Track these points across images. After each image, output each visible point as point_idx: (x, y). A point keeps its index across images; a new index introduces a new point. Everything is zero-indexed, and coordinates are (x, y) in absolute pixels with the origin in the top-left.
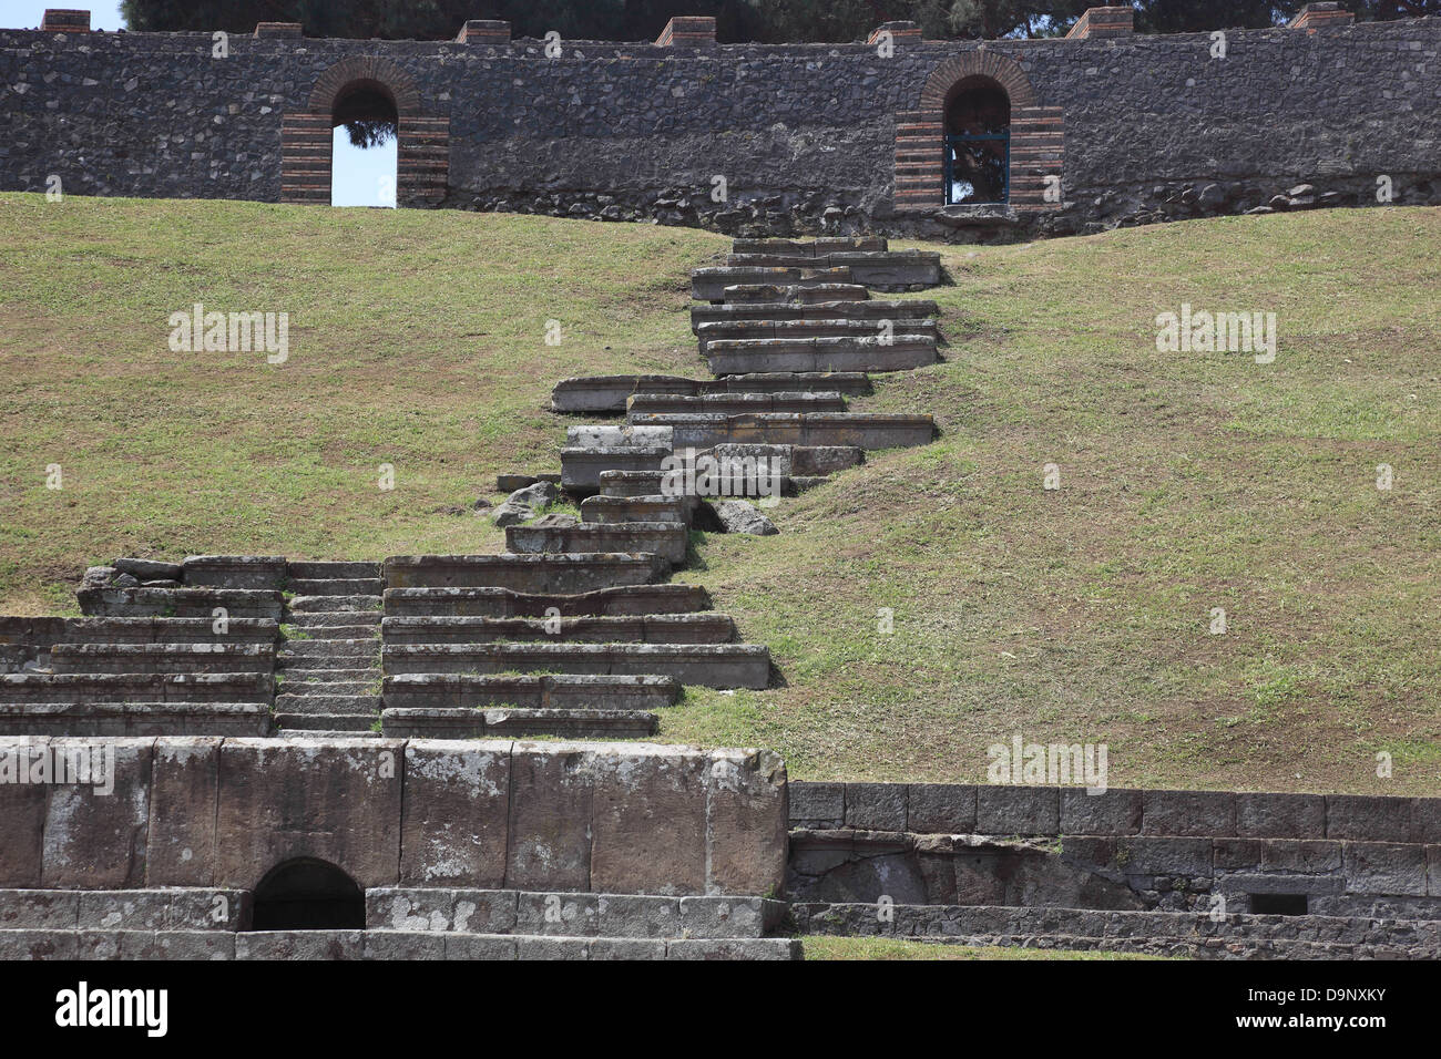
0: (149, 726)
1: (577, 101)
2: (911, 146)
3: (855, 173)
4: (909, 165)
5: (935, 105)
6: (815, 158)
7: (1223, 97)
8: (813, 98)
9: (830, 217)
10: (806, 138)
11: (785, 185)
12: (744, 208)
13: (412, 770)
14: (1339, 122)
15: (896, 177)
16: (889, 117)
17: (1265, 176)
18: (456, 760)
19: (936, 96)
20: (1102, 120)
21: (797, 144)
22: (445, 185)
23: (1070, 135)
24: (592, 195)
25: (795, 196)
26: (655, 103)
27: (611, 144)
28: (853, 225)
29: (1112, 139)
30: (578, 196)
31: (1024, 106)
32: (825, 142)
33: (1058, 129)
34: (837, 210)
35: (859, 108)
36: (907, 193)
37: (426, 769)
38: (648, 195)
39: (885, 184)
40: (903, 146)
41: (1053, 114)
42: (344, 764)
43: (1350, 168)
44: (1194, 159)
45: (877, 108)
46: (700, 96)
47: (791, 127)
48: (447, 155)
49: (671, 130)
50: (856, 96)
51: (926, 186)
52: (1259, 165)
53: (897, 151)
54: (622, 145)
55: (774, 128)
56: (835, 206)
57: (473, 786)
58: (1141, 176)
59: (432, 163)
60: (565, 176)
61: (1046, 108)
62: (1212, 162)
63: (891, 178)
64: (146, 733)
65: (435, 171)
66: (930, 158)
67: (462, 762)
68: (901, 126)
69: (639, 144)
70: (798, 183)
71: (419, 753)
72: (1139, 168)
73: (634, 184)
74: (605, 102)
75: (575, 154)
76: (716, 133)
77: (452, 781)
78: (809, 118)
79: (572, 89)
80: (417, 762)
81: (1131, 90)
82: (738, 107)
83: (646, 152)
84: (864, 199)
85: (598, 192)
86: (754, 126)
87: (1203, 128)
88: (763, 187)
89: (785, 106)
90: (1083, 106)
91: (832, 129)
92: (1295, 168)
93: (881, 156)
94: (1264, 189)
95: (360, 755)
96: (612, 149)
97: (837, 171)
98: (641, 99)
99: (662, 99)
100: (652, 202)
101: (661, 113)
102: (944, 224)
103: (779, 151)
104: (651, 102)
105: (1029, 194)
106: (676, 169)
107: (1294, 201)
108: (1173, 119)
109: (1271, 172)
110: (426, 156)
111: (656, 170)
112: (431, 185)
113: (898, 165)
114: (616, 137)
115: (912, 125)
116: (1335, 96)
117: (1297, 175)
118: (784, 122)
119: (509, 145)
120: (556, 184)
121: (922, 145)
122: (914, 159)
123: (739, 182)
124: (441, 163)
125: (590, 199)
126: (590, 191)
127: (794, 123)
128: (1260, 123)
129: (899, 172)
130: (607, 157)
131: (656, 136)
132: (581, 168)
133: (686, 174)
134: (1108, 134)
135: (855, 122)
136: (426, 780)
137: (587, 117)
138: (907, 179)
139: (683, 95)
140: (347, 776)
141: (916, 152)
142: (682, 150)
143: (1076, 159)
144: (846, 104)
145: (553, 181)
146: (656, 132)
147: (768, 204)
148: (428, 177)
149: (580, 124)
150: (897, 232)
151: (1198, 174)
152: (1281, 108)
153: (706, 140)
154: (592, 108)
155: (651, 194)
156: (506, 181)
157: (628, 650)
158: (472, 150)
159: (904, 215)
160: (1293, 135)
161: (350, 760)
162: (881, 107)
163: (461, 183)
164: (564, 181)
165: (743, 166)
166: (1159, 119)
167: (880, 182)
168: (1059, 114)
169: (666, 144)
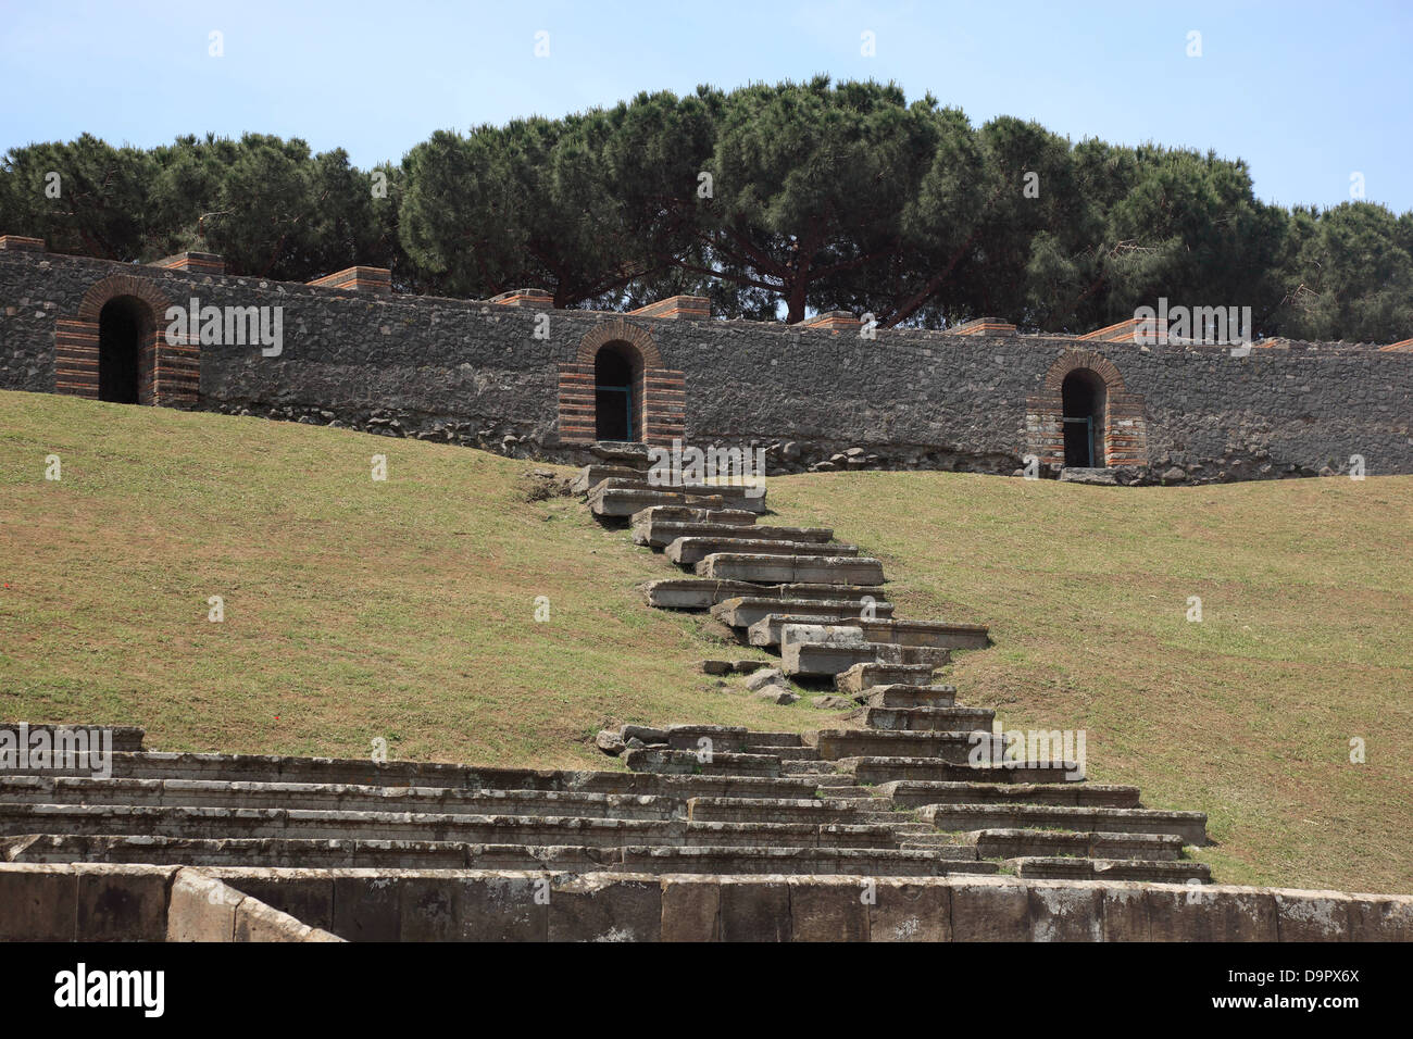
0: (851, 867)
1: (303, 330)
2: (572, 391)
3: (527, 409)
4: (571, 406)
5: (588, 360)
6: (496, 394)
7: (798, 376)
8: (493, 346)
9: (509, 443)
10: (488, 377)
11: (472, 414)
12: (442, 431)
13: (1282, 912)
14: (878, 403)
15: (560, 415)
16: (552, 367)
17: (827, 439)
18: (1310, 905)
19: (588, 353)
20: (712, 385)
21: (481, 381)
22: (197, 392)
23: (689, 394)
24: (317, 410)
25: (479, 424)
26: (367, 338)
27: (332, 369)
28: (526, 451)
29: (720, 400)
30: (306, 410)
31: (657, 368)
32: (503, 382)
33: (681, 388)
34: (513, 438)
35: (529, 357)
36: (569, 429)
37: (1291, 911)
38: (362, 413)
39: (551, 420)
40: (565, 391)
41: (677, 376)
42: (1235, 906)
43: (886, 438)
44: (779, 422)
45: (544, 358)
46: (403, 335)
47: (476, 367)
48: (198, 366)
49: (382, 360)
50: (526, 347)
51: (584, 424)
52: (824, 430)
53: (559, 394)
54: (341, 370)
55: (462, 367)
56: (513, 434)
57: (1325, 926)
58: (741, 430)
59: (186, 372)
60: (295, 392)
61: (671, 371)
62: (791, 425)
63: (556, 416)
64: (850, 873)
65: (189, 379)
66: (586, 403)
67: (1314, 906)
68: (563, 375)
69: (355, 371)
70: (483, 413)
71: (1286, 899)
72: (740, 424)
73: (352, 404)
74: (327, 333)
75: (303, 374)
76: (417, 367)
77: (1310, 921)
78: (489, 362)
79: (300, 321)
80: (1285, 906)
81: (731, 363)
82: (433, 347)
83: (361, 378)
84: (535, 430)
85: (321, 407)
86: (447, 363)
87: (785, 398)
88: (454, 414)
89: (472, 350)
90: (698, 372)
91: (508, 372)
92: (849, 435)
93: (548, 397)
94: (825, 449)
95: (1246, 900)
96: (332, 373)
97: (514, 407)
98: (356, 333)
99: (372, 335)
100: (365, 420)
101: (373, 346)
102: (597, 456)
103: (467, 386)
104: (364, 336)
105: (662, 438)
106: (385, 394)
107: (851, 460)
108: (763, 389)
109: (832, 436)
110: (181, 366)
111: (369, 393)
112: (186, 391)
113: (562, 406)
114: (336, 363)
115: (572, 375)
116: (874, 383)
117: (850, 440)
118: (470, 363)
119: (249, 362)
120: (287, 398)
121: (579, 392)
122: (574, 402)
123: (436, 409)
124: (193, 373)
125: (315, 413)
126: (315, 406)
127: (478, 364)
128: (824, 399)
129: (562, 412)
130: (329, 379)
131: (368, 365)
132: (308, 387)
133: (393, 399)
134: (717, 396)
135: (526, 368)
136: (1293, 920)
137: (312, 344)
138: (569, 418)
139: (389, 333)
140: (1238, 916)
141: (575, 397)
142: (390, 379)
143: (694, 413)
144: (519, 353)
145: (285, 395)
146: (368, 362)
147: (461, 429)
148: (183, 385)
149: (306, 350)
150: (560, 459)
151: (781, 433)
152: (837, 388)
153: (409, 372)
154: (316, 337)
155: (365, 412)
156: (247, 392)
157: (1110, 813)
158: (218, 364)
159: (567, 446)
160: (847, 410)
161: (1239, 903)
162: (546, 358)
163: (211, 391)
164: (293, 397)
165: (439, 396)
166: (753, 388)
167: (547, 419)
168: (681, 377)
169: (377, 373)
